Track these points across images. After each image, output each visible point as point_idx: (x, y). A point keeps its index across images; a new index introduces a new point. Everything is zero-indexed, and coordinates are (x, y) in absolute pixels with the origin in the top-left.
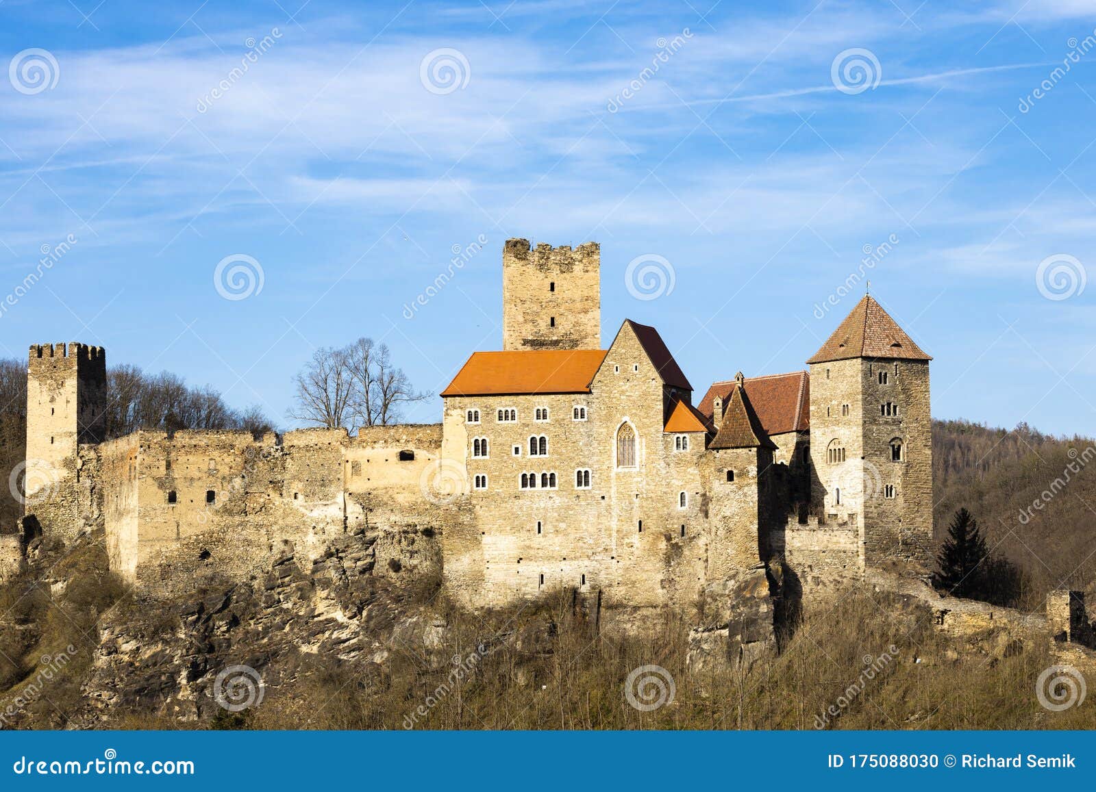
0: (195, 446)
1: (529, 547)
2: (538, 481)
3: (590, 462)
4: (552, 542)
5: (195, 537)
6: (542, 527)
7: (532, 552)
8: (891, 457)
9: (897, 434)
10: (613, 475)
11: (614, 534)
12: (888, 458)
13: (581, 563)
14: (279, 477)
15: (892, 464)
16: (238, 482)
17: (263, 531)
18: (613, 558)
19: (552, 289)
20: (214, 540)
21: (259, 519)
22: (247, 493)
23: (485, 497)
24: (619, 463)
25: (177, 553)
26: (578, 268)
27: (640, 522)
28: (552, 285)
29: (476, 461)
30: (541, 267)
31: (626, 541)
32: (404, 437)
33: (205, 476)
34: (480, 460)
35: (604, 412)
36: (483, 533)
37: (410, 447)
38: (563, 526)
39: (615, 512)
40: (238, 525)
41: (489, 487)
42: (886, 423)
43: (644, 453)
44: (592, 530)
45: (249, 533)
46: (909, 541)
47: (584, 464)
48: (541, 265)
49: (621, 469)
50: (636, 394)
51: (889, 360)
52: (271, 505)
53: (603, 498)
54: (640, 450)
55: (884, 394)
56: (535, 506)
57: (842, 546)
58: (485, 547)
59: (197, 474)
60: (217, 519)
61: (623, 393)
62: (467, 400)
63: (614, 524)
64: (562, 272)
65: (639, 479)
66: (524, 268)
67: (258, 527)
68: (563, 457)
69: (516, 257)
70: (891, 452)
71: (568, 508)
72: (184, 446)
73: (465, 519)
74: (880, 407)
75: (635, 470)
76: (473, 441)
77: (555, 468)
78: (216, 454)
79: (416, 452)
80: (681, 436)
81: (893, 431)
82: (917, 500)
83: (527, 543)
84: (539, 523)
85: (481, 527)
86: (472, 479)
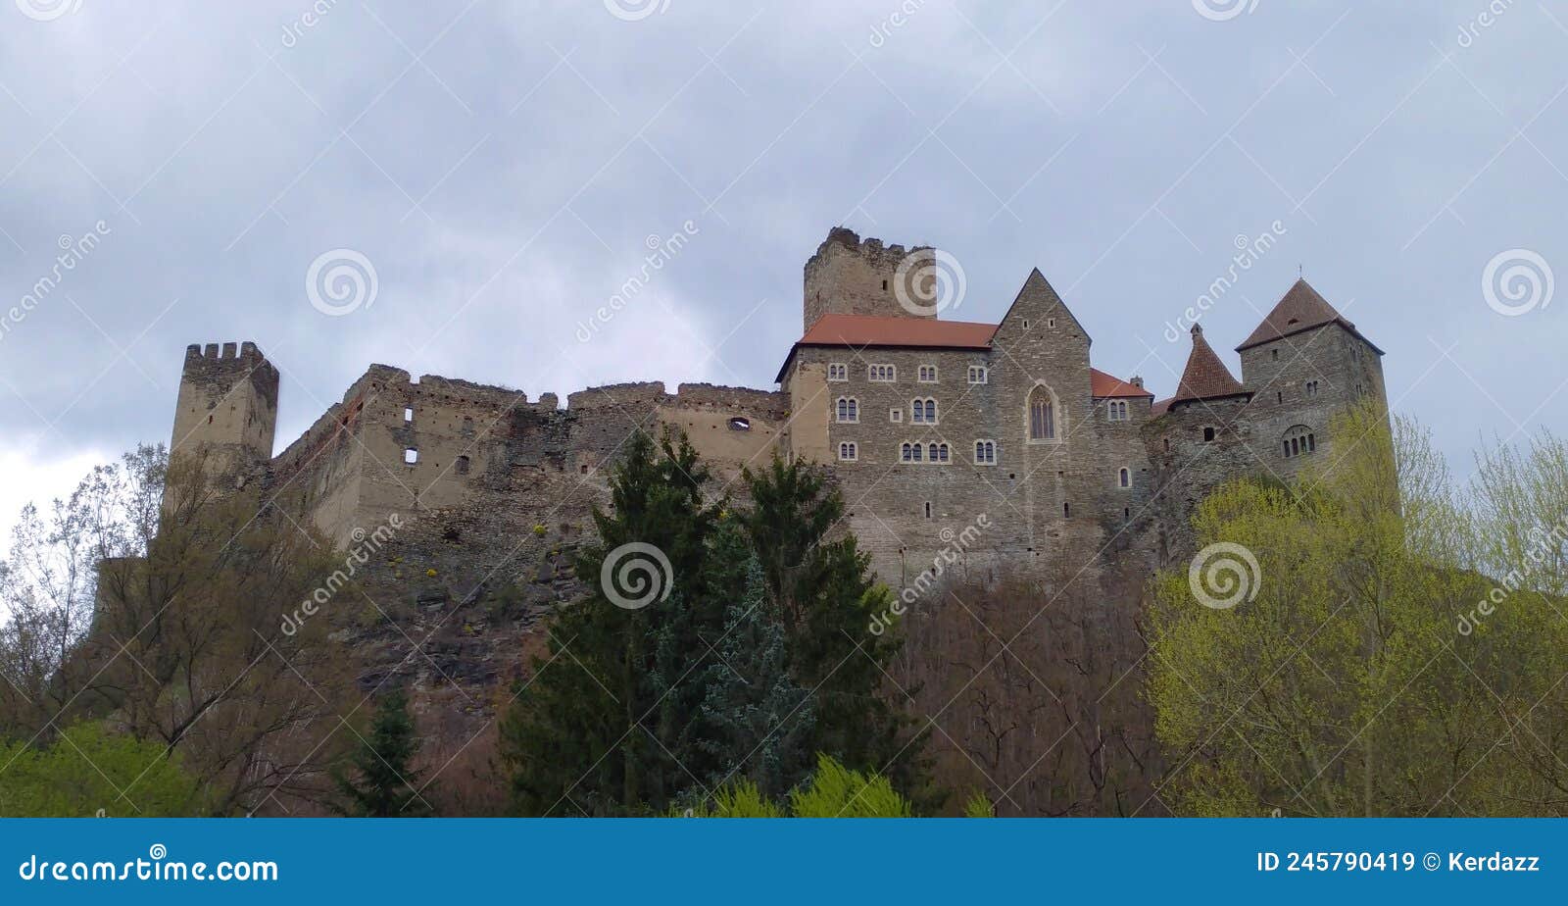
0: (447, 397)
1: (915, 534)
2: (926, 453)
3: (993, 433)
5: (438, 512)
6: (931, 510)
7: (919, 540)
10: (1025, 448)
11: (1031, 521)
13: (986, 555)
14: (560, 447)
16: (500, 451)
17: (533, 514)
18: (1030, 550)
20: (464, 519)
21: (528, 498)
22: (513, 465)
23: (856, 469)
24: (1034, 435)
25: (412, 528)
27: (1066, 505)
28: (885, 283)
29: (842, 425)
30: (872, 262)
31: (1048, 528)
32: (737, 402)
33: (457, 437)
34: (848, 425)
35: (1010, 375)
36: (852, 515)
37: (745, 414)
38: (960, 509)
39: (1030, 492)
40: (498, 504)
41: (860, 459)
43: (1067, 423)
44: (999, 515)
45: (513, 516)
47: (985, 435)
48: (872, 260)
49: (1034, 442)
50: (1052, 354)
51: (1356, 337)
52: (546, 482)
53: (1012, 476)
54: (1061, 420)
56: (920, 483)
59: (446, 433)
60: (469, 492)
61: (1035, 351)
62: (829, 353)
63: (1030, 508)
65: (1062, 453)
66: (852, 260)
67: (526, 509)
68: (957, 426)
69: (845, 246)
71: (967, 486)
72: (432, 395)
75: (1055, 442)
76: (837, 401)
77: (948, 438)
78: (473, 412)
79: (752, 421)
80: (1118, 402)
83: (913, 528)
84: (928, 504)
85: (849, 508)
86: (837, 447)
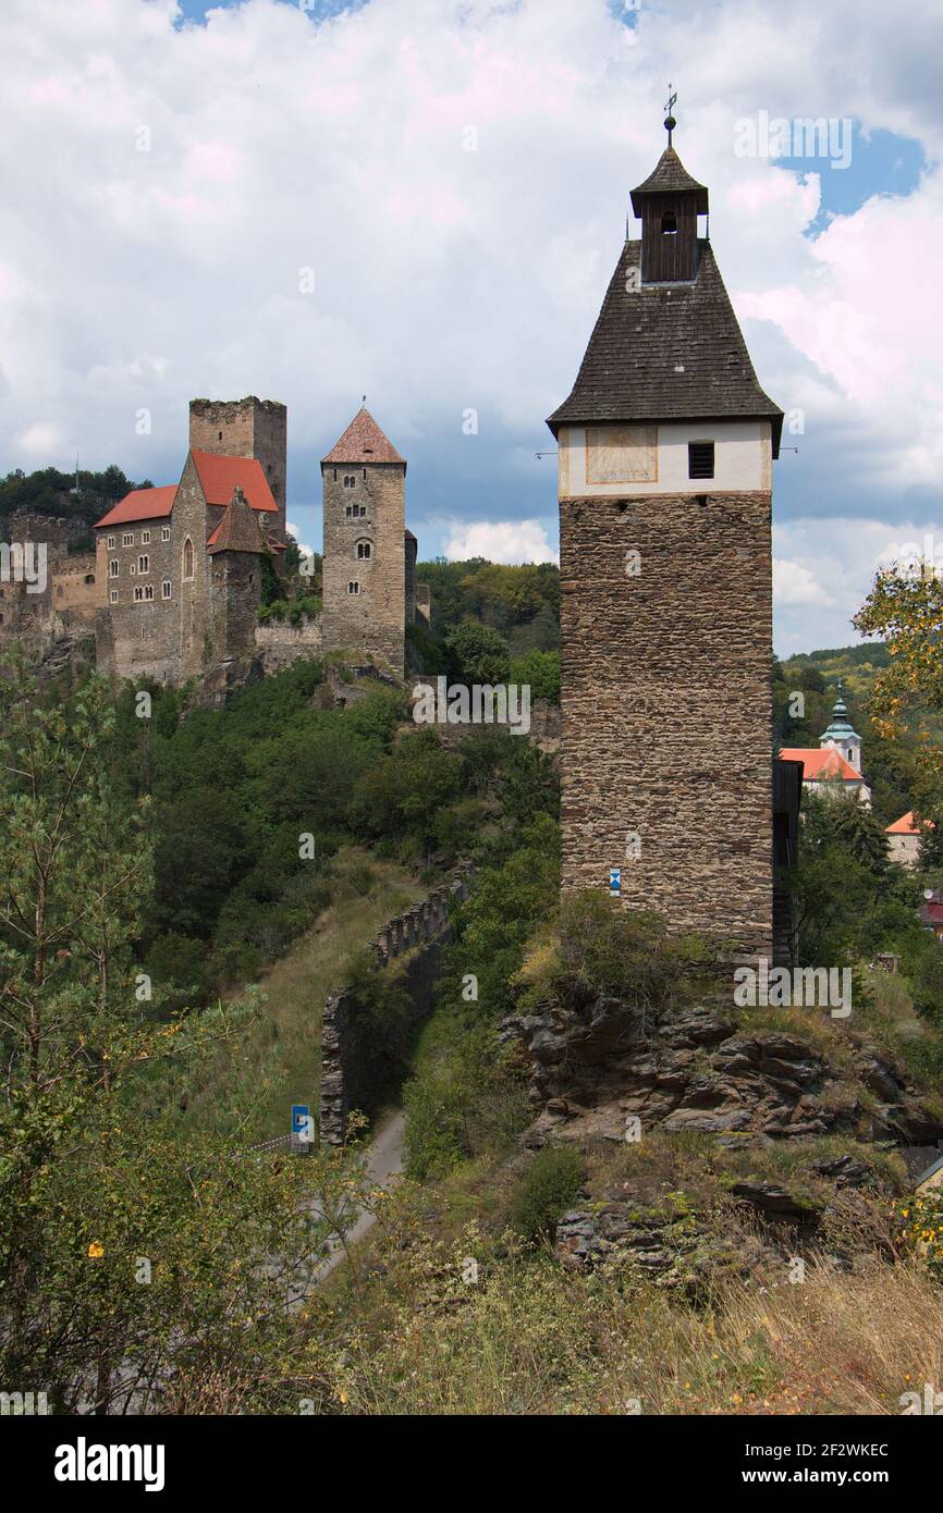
1: (138, 650)
2: (144, 594)
3: (170, 576)
4: (150, 646)
7: (139, 654)
8: (357, 556)
9: (364, 534)
10: (181, 585)
11: (181, 636)
12: (352, 557)
13: (164, 662)
15: (357, 562)
18: (180, 657)
19: (221, 438)
23: (118, 608)
24: (187, 574)
26: (238, 418)
27: (194, 625)
28: (221, 434)
29: (112, 580)
30: (213, 421)
31: (187, 642)
32: (88, 565)
34: (114, 579)
35: (178, 532)
36: (115, 640)
37: (92, 572)
38: (155, 630)
39: (182, 617)
41: (119, 602)
42: (352, 524)
44: (171, 633)
46: (376, 635)
49: (185, 580)
50: (193, 514)
51: (357, 465)
53: (176, 606)
54: (195, 565)
55: (350, 497)
56: (141, 615)
57: (310, 641)
58: (118, 651)
61: (187, 513)
62: (108, 530)
63: (181, 628)
64: (228, 423)
65: (194, 588)
66: (200, 423)
68: (156, 573)
69: (196, 414)
70: (357, 551)
71: (158, 615)
73: (106, 628)
74: (345, 509)
75: (192, 578)
76: (111, 563)
77: (152, 582)
81: (359, 531)
82: (386, 595)
83: (137, 646)
84: (144, 629)
85: (115, 634)
86: (110, 595)
